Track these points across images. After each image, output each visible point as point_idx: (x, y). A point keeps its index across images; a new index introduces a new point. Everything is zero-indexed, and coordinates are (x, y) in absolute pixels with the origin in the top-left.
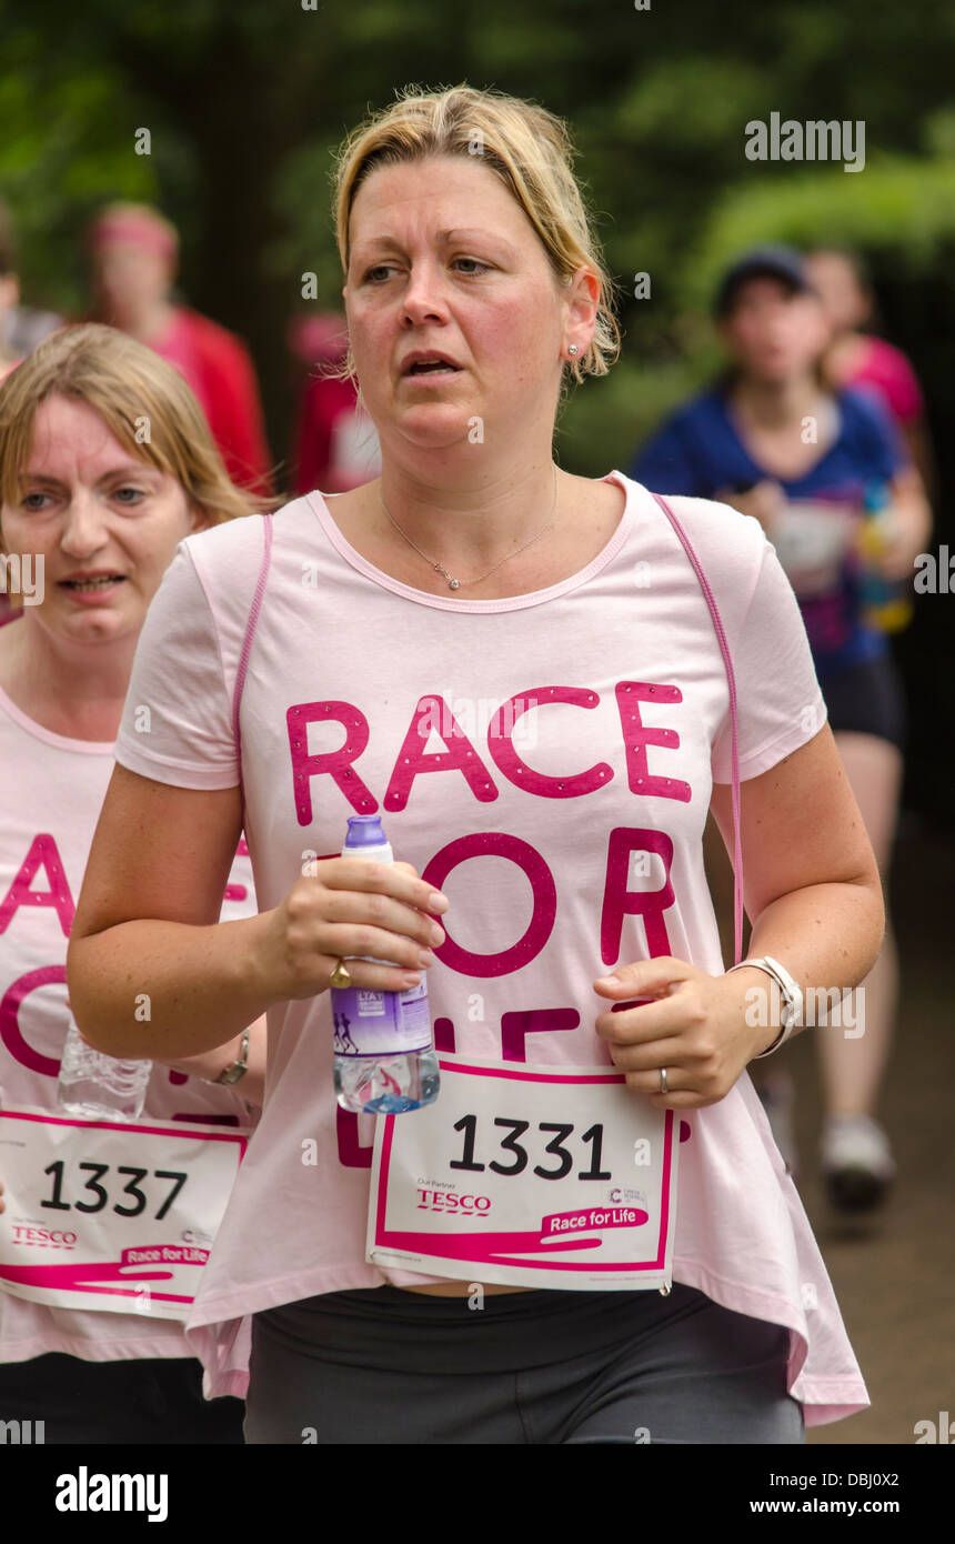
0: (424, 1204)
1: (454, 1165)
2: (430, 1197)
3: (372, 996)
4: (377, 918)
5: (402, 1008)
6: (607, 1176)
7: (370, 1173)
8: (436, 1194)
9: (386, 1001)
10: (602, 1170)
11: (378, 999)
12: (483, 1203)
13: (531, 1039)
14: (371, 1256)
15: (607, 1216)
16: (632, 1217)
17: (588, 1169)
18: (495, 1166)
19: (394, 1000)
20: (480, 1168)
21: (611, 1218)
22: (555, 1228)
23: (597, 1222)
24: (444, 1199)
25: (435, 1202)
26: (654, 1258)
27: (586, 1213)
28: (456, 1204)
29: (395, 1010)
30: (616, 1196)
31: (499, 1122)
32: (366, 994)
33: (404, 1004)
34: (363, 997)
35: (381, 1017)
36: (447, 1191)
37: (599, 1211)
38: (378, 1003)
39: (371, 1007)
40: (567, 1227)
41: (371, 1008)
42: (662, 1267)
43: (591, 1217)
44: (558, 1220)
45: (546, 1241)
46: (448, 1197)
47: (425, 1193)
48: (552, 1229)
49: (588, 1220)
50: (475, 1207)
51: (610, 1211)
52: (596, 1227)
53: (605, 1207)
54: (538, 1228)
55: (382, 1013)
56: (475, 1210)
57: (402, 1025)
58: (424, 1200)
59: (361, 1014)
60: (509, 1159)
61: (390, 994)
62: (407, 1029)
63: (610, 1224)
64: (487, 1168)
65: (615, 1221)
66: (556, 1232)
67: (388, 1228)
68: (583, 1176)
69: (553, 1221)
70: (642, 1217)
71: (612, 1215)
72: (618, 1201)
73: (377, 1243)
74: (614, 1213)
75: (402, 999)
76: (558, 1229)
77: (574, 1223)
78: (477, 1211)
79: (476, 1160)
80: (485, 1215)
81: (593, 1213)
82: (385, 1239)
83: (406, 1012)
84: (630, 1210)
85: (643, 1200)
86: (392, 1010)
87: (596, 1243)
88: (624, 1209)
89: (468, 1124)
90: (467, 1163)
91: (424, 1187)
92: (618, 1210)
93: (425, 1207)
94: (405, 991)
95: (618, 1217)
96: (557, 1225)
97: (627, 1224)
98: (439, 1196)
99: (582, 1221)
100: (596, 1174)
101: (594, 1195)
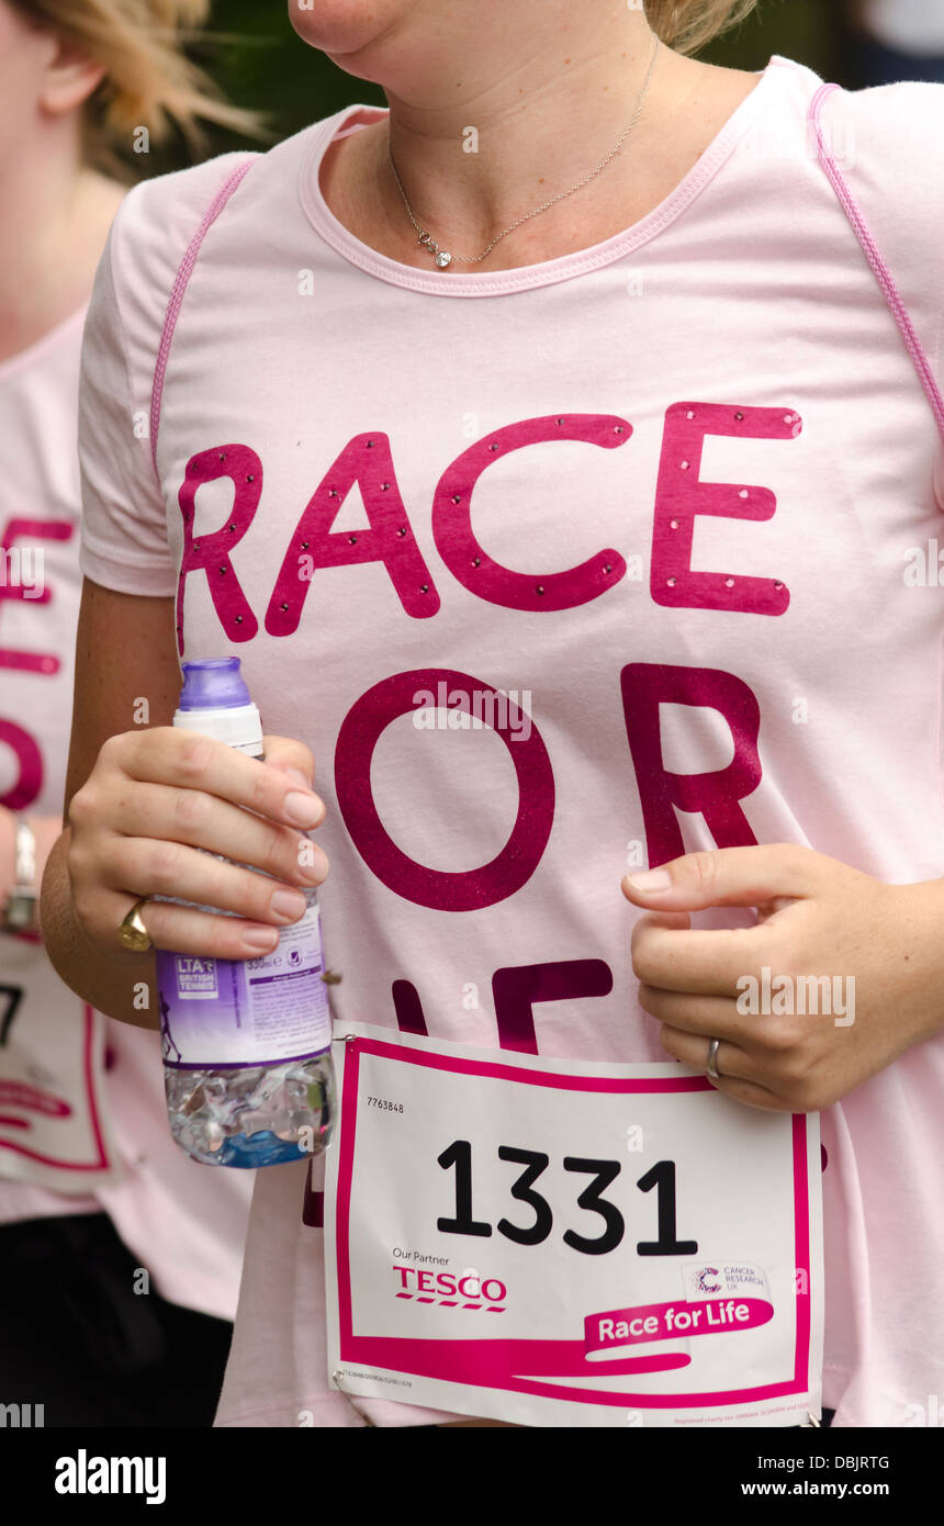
0: (404, 1291)
1: (444, 1225)
2: (412, 1279)
3: (198, 966)
4: (186, 830)
5: (250, 989)
6: (690, 1248)
7: (322, 1233)
8: (421, 1274)
9: (219, 976)
10: (681, 1236)
11: (206, 971)
12: (494, 1290)
13: (542, 1011)
14: (335, 1379)
15: (696, 1314)
16: (742, 1313)
17: (653, 1236)
18: (506, 1228)
19: (234, 975)
20: (483, 1230)
21: (706, 1318)
22: (606, 1335)
23: (679, 1326)
24: (434, 1284)
25: (421, 1288)
26: (788, 1375)
27: (659, 1310)
28: (454, 1292)
29: (236, 992)
30: (710, 1281)
31: (507, 1154)
32: (189, 961)
33: (253, 982)
34: (184, 966)
35: (213, 1000)
36: (438, 1269)
37: (680, 1306)
38: (204, 978)
39: (198, 986)
40: (626, 1334)
41: (195, 986)
42: (805, 1389)
43: (666, 1317)
44: (610, 1322)
45: (594, 1356)
46: (439, 1278)
47: (404, 1271)
48: (602, 1338)
49: (663, 1323)
50: (482, 1296)
51: (700, 1306)
52: (676, 1333)
53: (691, 1299)
54: (578, 1334)
55: (214, 995)
56: (482, 1300)
57: (250, 1016)
58: (405, 1284)
59: (182, 996)
60: (525, 1217)
61: (228, 964)
62: (260, 1024)
63: (704, 1328)
64: (495, 1230)
65: (711, 1321)
66: (609, 1343)
67: (359, 1330)
68: (645, 1249)
69: (602, 1323)
70: (760, 1312)
71: (705, 1313)
72: (714, 1289)
73: (345, 1357)
74: (709, 1308)
75: (249, 973)
76: (612, 1336)
77: (637, 1327)
78: (487, 1304)
79: (477, 1217)
80: (500, 1310)
81: (671, 1310)
82: (358, 1349)
83: (258, 997)
84: (738, 1302)
85: (760, 1283)
86: (232, 992)
87: (680, 1360)
88: (726, 1302)
89: (458, 1156)
90: (462, 1223)
91: (404, 1263)
92: (715, 1304)
93: (408, 1297)
94: (256, 960)
95: (716, 1315)
96: (609, 1331)
97: (737, 1326)
98: (425, 1277)
99: (651, 1324)
100: (668, 1243)
101: (670, 1280)
